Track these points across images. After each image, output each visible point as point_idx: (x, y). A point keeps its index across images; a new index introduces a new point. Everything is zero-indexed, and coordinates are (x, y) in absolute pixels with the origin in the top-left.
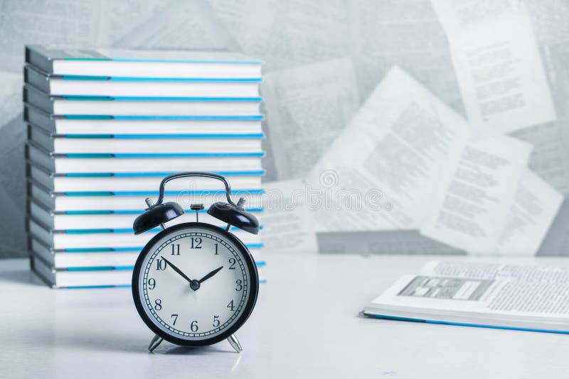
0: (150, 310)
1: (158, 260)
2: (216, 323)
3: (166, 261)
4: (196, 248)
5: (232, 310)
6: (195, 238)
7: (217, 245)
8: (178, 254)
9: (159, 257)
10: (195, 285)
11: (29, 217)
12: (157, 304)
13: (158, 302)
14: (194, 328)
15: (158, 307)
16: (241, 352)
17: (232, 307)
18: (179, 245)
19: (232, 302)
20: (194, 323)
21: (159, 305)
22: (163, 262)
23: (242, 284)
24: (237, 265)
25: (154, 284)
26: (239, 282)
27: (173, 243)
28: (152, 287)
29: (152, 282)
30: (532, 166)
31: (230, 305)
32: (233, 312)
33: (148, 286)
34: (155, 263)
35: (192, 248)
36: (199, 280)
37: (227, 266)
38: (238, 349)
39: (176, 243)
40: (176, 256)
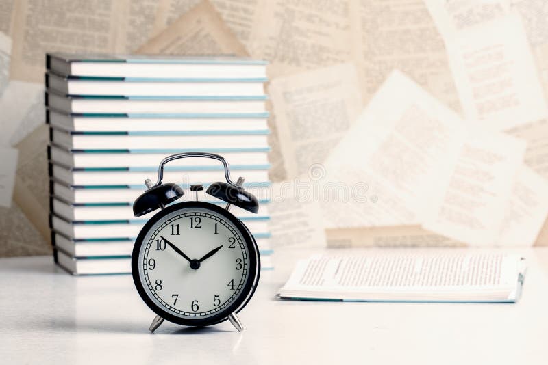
0: (151, 290)
1: (158, 241)
2: (217, 302)
3: (166, 241)
4: (196, 227)
5: (232, 289)
6: (194, 218)
7: (216, 224)
8: (178, 234)
9: (158, 237)
10: (195, 264)
11: (52, 213)
12: (158, 284)
13: (159, 282)
14: (195, 308)
15: (159, 288)
16: (242, 331)
17: (233, 286)
18: (178, 225)
19: (232, 281)
20: (195, 303)
21: (160, 285)
22: (163, 242)
23: (242, 263)
24: (237, 243)
25: (155, 264)
26: (239, 261)
27: (172, 223)
28: (152, 267)
29: (152, 263)
30: (527, 162)
31: (231, 284)
32: (233, 291)
33: (149, 266)
34: (155, 243)
35: (192, 227)
36: (199, 259)
37: (226, 245)
38: (240, 329)
39: (175, 223)
40: (175, 236)
